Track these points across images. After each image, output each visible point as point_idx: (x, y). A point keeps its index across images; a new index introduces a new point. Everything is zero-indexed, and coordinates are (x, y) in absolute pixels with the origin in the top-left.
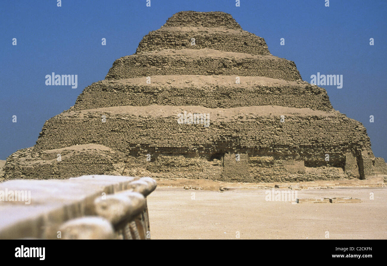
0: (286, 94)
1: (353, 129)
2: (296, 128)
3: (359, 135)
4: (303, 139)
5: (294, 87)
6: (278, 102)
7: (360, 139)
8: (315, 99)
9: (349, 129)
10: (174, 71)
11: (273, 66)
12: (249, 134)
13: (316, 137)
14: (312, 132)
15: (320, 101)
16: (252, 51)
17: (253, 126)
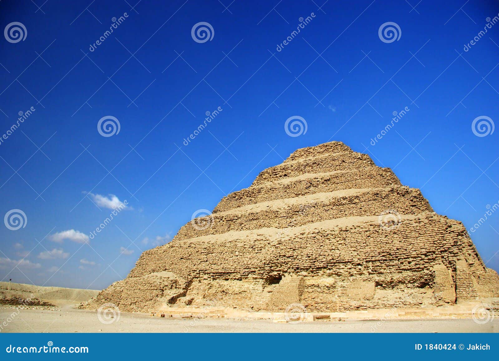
0: (365, 201)
1: (442, 231)
2: (362, 238)
3: (450, 238)
4: (370, 252)
5: (374, 192)
6: (354, 212)
7: (453, 244)
8: (400, 202)
9: (436, 232)
10: (265, 199)
11: (362, 175)
12: (305, 252)
13: (388, 248)
14: (383, 242)
15: (407, 203)
16: (349, 167)
17: (311, 242)
